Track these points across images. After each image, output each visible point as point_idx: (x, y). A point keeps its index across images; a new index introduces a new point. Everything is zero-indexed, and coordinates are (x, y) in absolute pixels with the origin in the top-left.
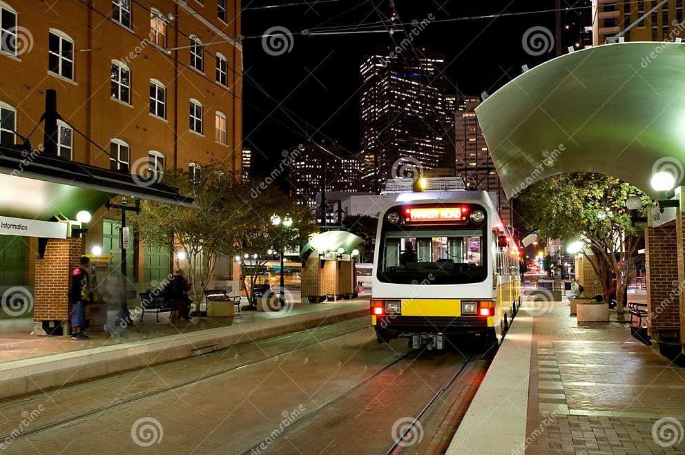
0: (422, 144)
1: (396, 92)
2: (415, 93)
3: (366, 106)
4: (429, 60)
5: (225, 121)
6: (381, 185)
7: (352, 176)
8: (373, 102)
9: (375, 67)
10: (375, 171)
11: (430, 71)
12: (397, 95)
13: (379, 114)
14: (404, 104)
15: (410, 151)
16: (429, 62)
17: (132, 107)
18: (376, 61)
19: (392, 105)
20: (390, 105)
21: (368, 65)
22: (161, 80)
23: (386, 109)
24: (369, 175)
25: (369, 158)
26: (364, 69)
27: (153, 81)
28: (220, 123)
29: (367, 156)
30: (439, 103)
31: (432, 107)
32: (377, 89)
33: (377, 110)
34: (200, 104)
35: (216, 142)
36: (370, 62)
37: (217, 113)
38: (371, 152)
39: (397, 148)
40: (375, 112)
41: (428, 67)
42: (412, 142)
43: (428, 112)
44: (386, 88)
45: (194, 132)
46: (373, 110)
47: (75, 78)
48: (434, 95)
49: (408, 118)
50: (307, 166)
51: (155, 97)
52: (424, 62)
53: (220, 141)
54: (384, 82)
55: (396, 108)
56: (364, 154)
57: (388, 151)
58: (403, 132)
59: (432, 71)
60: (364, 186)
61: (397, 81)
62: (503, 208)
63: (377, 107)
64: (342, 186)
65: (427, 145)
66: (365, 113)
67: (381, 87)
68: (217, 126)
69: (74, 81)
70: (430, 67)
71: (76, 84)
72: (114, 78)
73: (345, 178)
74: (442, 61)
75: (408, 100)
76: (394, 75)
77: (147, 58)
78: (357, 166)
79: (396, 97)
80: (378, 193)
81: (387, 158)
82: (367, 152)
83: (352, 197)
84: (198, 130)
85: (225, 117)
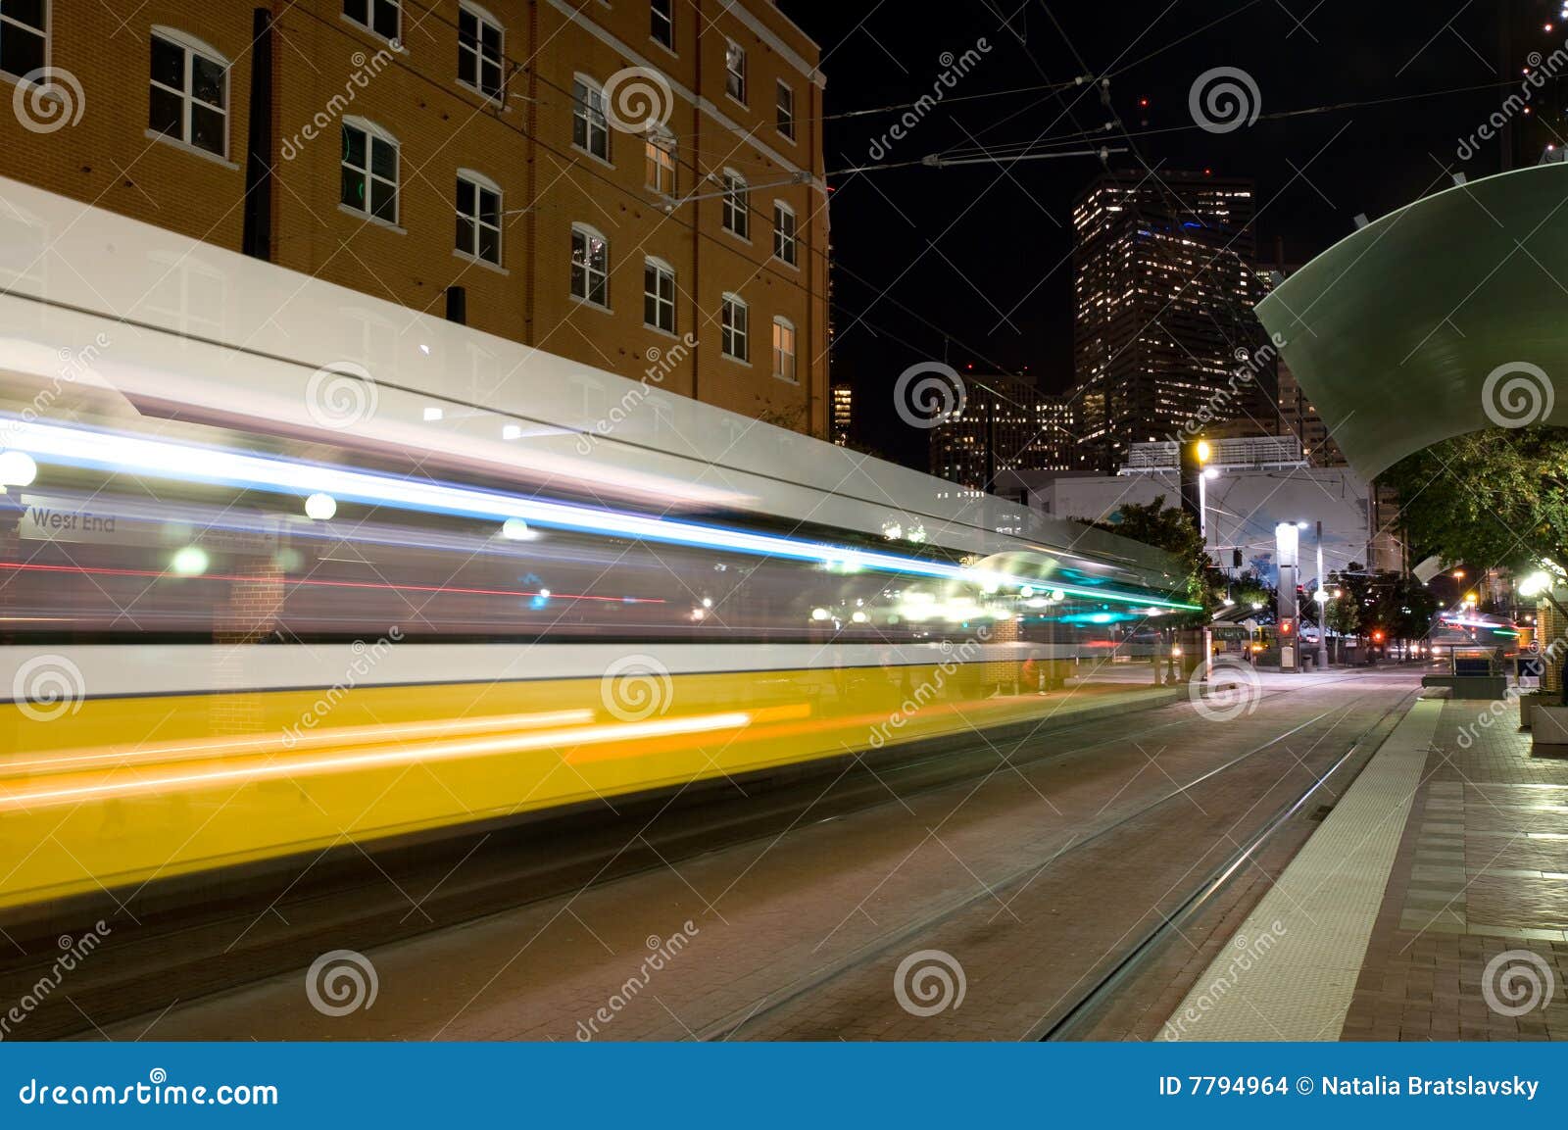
0: (1205, 369)
1: (1149, 263)
2: (1190, 263)
3: (1086, 295)
4: (1219, 194)
5: (793, 335)
6: (1118, 456)
7: (1058, 438)
8: (1101, 284)
9: (1105, 213)
10: (1107, 427)
11: (1222, 217)
12: (1151, 268)
13: (1113, 308)
14: (1167, 287)
15: (1181, 385)
16: (1220, 199)
17: (611, 312)
18: (1105, 200)
19: (1141, 291)
20: (1136, 291)
21: (1091, 209)
22: (666, 258)
23: (1128, 299)
24: (1094, 435)
25: (1093, 401)
26: (1081, 219)
27: (652, 261)
28: (783, 337)
29: (1089, 397)
30: (1243, 283)
31: (1227, 291)
32: (1108, 259)
33: (1109, 300)
34: (742, 303)
35: (774, 375)
36: (1093, 202)
37: (778, 318)
38: (1098, 387)
39: (1151, 379)
40: (1105, 305)
41: (1217, 208)
42: (1184, 366)
43: (1218, 301)
44: (1128, 255)
45: (732, 358)
46: (1101, 302)
47: (503, 261)
48: (1230, 267)
49: (1175, 316)
50: (965, 419)
51: (654, 293)
52: (1208, 198)
53: (782, 373)
54: (1123, 244)
55: (1149, 296)
56: (1084, 393)
57: (1133, 384)
58: (1165, 343)
59: (1225, 217)
60: (1083, 458)
61: (1152, 239)
62: (1384, 501)
63: (1110, 295)
64: (1036, 460)
65: (1216, 371)
66: (1084, 308)
67: (1118, 253)
68: (776, 344)
69: (503, 267)
70: (1221, 208)
71: (506, 273)
72: (576, 258)
73: (1044, 442)
74: (1248, 195)
75: (1176, 278)
76: (1144, 228)
77: (639, 216)
78: (1069, 418)
79: (1149, 273)
80: (1113, 473)
81: (1130, 400)
82: (1089, 390)
83: (1058, 481)
84: (739, 354)
85: (790, 325)
